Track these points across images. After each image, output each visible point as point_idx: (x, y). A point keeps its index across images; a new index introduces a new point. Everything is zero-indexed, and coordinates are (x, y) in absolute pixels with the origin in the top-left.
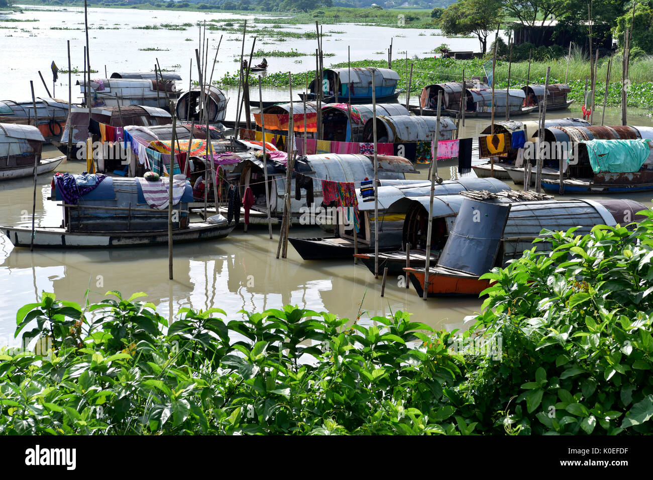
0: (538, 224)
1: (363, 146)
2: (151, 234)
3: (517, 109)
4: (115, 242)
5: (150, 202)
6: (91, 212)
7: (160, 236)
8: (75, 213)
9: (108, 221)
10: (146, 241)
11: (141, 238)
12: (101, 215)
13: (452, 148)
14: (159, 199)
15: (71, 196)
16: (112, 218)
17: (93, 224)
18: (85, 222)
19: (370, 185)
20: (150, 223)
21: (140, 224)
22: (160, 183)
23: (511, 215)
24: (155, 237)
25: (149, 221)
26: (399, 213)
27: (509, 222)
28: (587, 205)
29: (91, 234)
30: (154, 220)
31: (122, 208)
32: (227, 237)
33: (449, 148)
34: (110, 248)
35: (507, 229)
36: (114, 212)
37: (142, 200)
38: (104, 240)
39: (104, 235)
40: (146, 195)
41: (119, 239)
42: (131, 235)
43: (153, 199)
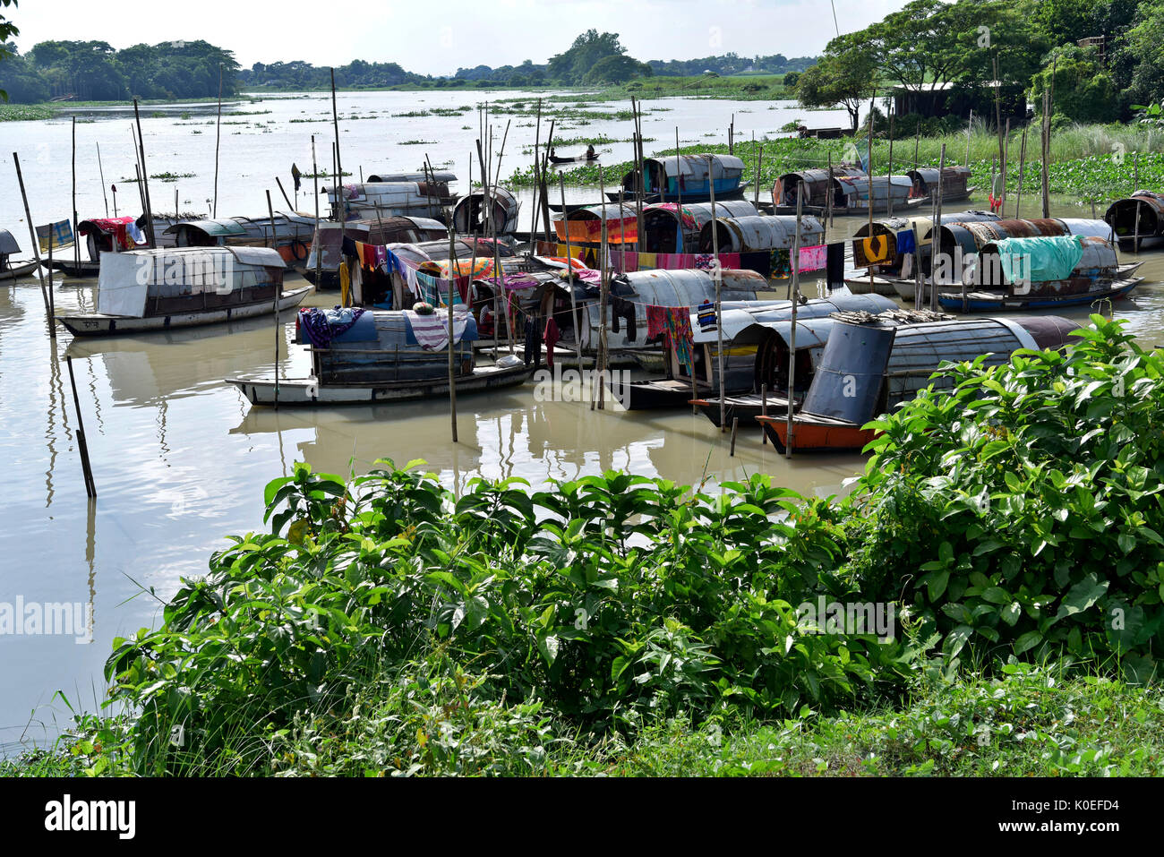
0: (933, 352)
1: (700, 259)
2: (424, 384)
3: (901, 202)
4: (379, 396)
5: (423, 342)
6: (348, 358)
7: (436, 386)
8: (327, 359)
9: (369, 369)
10: (419, 393)
11: (412, 389)
12: (361, 362)
13: (817, 257)
14: (433, 338)
15: (322, 338)
16: (375, 364)
17: (351, 373)
18: (340, 371)
19: (711, 310)
20: (424, 369)
21: (411, 371)
22: (434, 316)
23: (896, 342)
24: (430, 387)
25: (422, 367)
26: (749, 344)
27: (894, 351)
28: (998, 325)
29: (348, 386)
30: (428, 366)
31: (386, 350)
32: (525, 384)
33: (814, 256)
34: (373, 403)
35: (892, 361)
36: (376, 357)
37: (412, 340)
38: (365, 394)
39: (364, 386)
40: (416, 334)
41: (384, 391)
42: (399, 385)
43: (426, 338)
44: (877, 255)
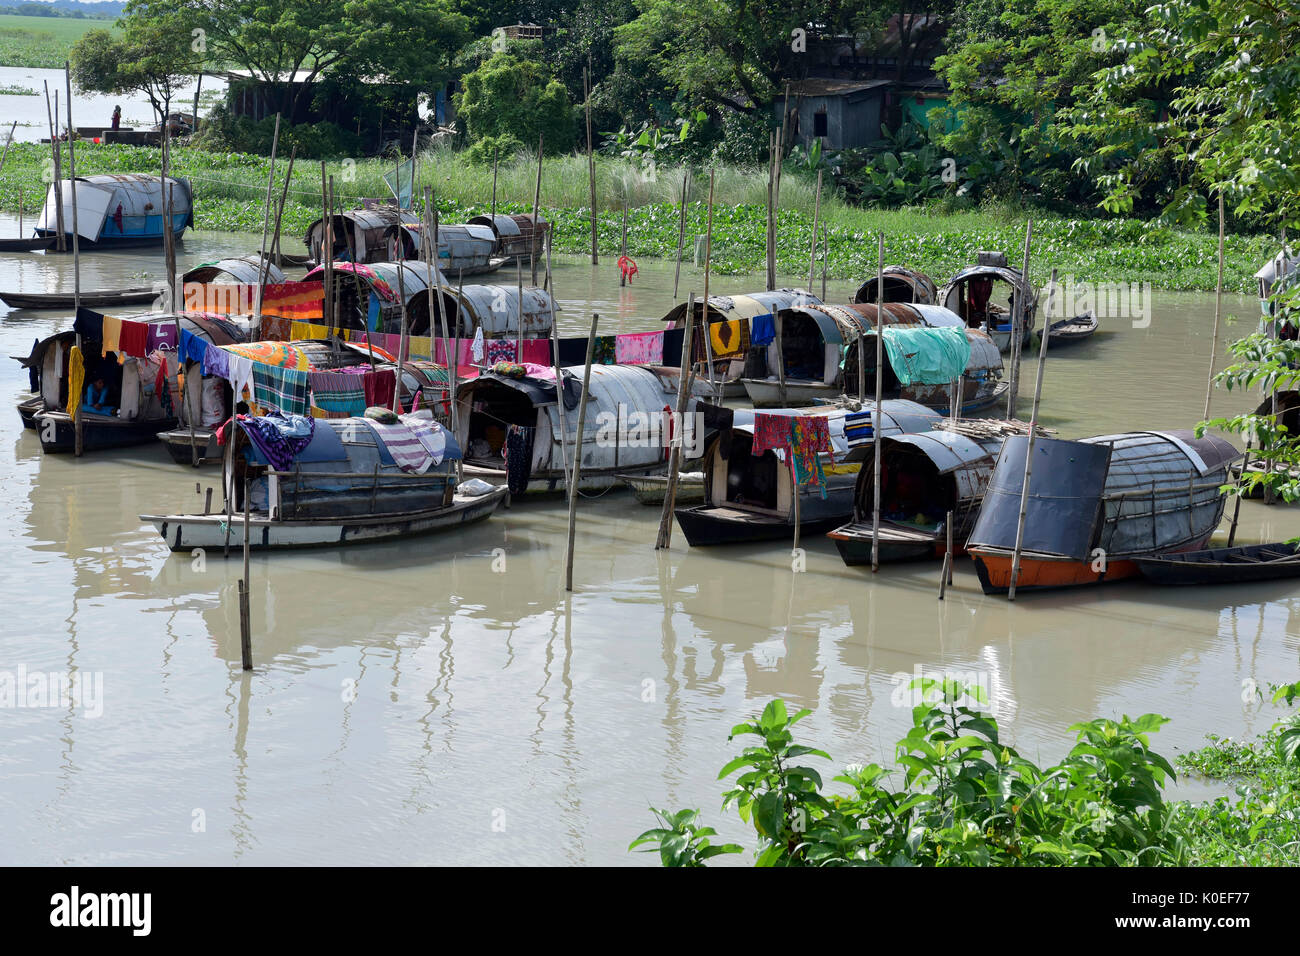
1: (495, 346)
2: (406, 518)
4: (350, 536)
5: (403, 462)
6: (314, 484)
7: (416, 521)
8: (289, 486)
9: (341, 499)
10: (396, 531)
11: (390, 525)
12: (332, 488)
13: (650, 347)
14: (413, 455)
15: (282, 457)
16: (348, 492)
17: (319, 505)
18: (305, 502)
19: (867, 420)
20: (404, 499)
21: (389, 501)
24: (408, 523)
25: (401, 495)
27: (1111, 469)
28: (1163, 440)
29: (314, 522)
30: (409, 494)
31: (358, 473)
32: (492, 518)
33: (646, 346)
34: (342, 545)
35: (1110, 481)
36: (349, 481)
37: (387, 459)
38: (331, 533)
39: (334, 523)
40: (392, 450)
41: (356, 528)
42: (376, 521)
43: (405, 456)
44: (726, 346)
